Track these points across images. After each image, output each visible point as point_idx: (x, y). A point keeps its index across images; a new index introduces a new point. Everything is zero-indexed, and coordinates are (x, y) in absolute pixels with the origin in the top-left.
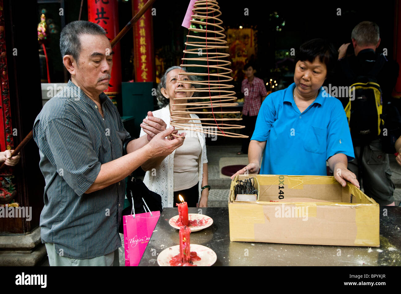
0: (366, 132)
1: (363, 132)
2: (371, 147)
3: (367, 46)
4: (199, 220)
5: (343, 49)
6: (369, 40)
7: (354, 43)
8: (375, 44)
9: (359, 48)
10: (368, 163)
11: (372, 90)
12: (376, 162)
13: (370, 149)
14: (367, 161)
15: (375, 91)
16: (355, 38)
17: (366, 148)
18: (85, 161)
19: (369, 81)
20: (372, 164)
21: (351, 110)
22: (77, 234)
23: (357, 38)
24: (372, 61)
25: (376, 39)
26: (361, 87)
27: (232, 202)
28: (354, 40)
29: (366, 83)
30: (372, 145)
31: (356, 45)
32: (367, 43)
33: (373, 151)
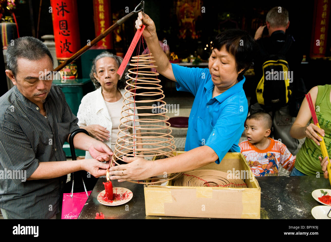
0: (276, 100)
1: (274, 101)
2: (281, 112)
3: (278, 27)
4: (122, 195)
5: (260, 31)
6: (280, 22)
7: (268, 25)
8: (285, 26)
9: (273, 30)
10: (278, 125)
11: (281, 66)
12: (284, 123)
13: (279, 114)
14: (277, 123)
15: (283, 67)
16: (269, 21)
17: (277, 113)
18: (22, 159)
19: (279, 59)
20: (282, 125)
21: (264, 83)
22: (22, 204)
23: (270, 21)
24: (282, 41)
25: (285, 21)
26: (272, 64)
27: (147, 187)
28: (268, 22)
29: (276, 60)
30: (281, 110)
31: (269, 27)
32: (278, 25)
33: (282, 115)
